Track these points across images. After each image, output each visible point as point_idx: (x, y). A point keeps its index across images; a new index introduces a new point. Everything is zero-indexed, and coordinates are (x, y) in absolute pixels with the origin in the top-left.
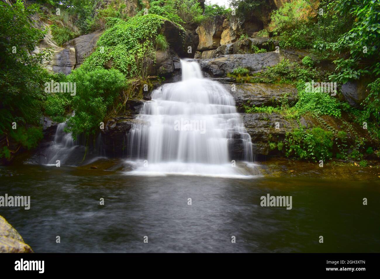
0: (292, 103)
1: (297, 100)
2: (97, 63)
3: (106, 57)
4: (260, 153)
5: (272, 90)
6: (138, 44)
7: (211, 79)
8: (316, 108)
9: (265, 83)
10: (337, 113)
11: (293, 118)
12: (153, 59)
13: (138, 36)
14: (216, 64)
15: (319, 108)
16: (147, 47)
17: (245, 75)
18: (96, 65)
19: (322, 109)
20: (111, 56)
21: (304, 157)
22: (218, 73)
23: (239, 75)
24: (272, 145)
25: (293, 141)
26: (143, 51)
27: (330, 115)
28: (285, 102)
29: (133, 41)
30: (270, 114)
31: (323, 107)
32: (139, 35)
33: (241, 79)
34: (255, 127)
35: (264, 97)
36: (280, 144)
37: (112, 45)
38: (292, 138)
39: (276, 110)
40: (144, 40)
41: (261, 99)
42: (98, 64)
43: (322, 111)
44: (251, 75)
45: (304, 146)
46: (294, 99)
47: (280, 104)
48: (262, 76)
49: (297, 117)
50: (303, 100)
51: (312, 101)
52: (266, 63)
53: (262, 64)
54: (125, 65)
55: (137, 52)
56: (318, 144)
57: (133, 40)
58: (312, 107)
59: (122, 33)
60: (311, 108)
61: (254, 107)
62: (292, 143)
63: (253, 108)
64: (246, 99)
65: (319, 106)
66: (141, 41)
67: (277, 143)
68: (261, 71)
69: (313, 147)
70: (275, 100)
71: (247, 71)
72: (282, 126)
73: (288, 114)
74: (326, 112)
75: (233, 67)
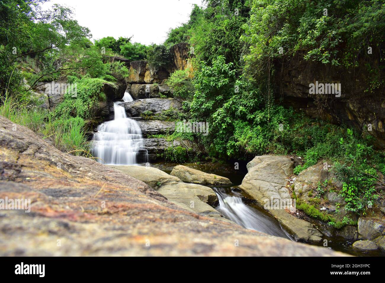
0: (171, 133)
1: (174, 131)
5: (163, 125)
7: (131, 118)
9: (160, 120)
10: (192, 139)
11: (170, 141)
14: (134, 108)
17: (150, 115)
19: (185, 136)
22: (135, 113)
23: (147, 115)
24: (158, 155)
25: (167, 153)
28: (168, 133)
30: (160, 138)
34: (150, 146)
35: (158, 130)
36: (162, 154)
39: (162, 136)
41: (156, 130)
43: (184, 138)
44: (153, 115)
45: (172, 154)
47: (165, 133)
48: (159, 115)
49: (172, 141)
50: (177, 132)
56: (179, 155)
58: (180, 135)
61: (152, 135)
64: (148, 130)
65: (183, 135)
67: (160, 154)
68: (160, 112)
70: (163, 131)
71: (151, 112)
72: (164, 145)
73: (168, 139)
74: (187, 138)
75: (144, 109)
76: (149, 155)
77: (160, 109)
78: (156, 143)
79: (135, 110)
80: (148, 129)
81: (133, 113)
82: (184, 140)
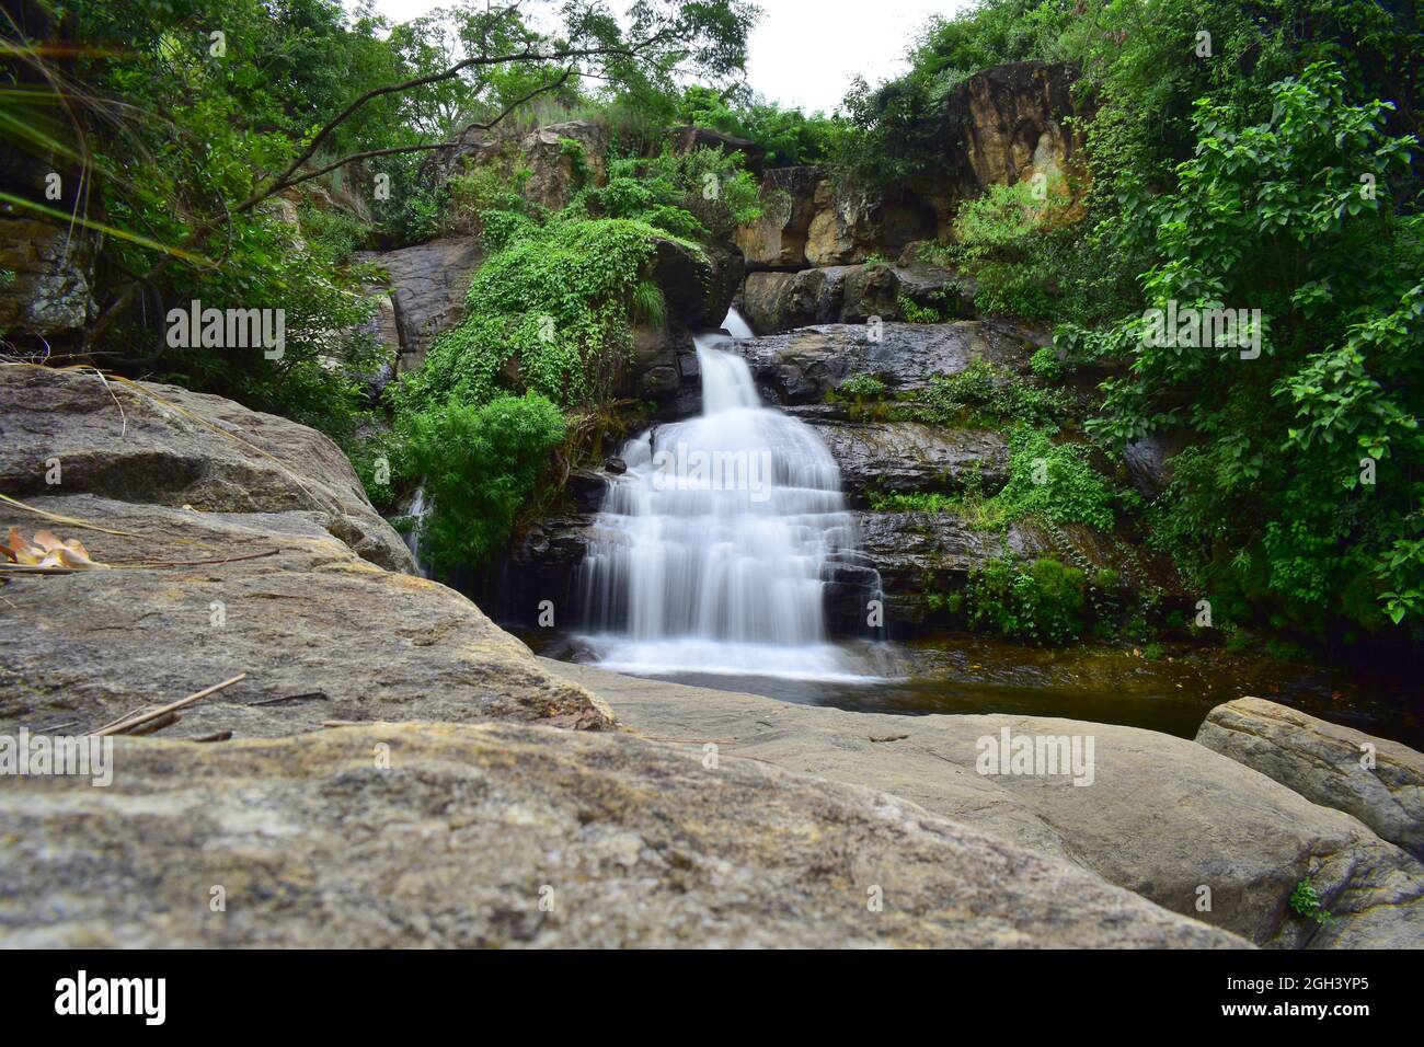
0: (991, 486)
1: (1006, 480)
3: (502, 349)
5: (943, 447)
7: (782, 410)
8: (1050, 504)
9: (926, 423)
10: (1104, 520)
11: (990, 530)
12: (628, 352)
14: (794, 362)
15: (1059, 505)
17: (872, 397)
19: (1067, 507)
20: (517, 347)
22: (800, 388)
23: (858, 398)
24: (934, 599)
25: (985, 592)
26: (600, 333)
27: (1085, 522)
28: (976, 485)
30: (934, 514)
31: (1070, 501)
34: (892, 552)
35: (921, 469)
36: (954, 597)
37: (514, 309)
38: (983, 584)
39: (947, 503)
41: (913, 473)
43: (1065, 514)
44: (889, 398)
45: (1012, 602)
46: (999, 476)
47: (961, 488)
48: (919, 401)
49: (1001, 527)
50: (1020, 481)
52: (933, 363)
53: (923, 364)
54: (555, 372)
55: (585, 334)
56: (1045, 601)
58: (1042, 501)
60: (1037, 503)
61: (894, 495)
62: (981, 596)
63: (890, 499)
64: (875, 472)
65: (1059, 499)
67: (944, 596)
68: (920, 384)
69: (1033, 608)
70: (949, 477)
71: (878, 385)
72: (961, 550)
73: (980, 518)
74: (1077, 514)
75: (842, 370)
76: (887, 597)
77: (917, 370)
78: (918, 539)
79: (797, 372)
80: (871, 466)
81: (792, 388)
82: (1062, 524)
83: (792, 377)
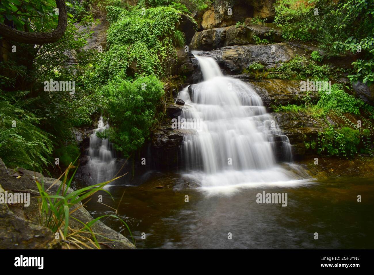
0: (314, 101)
1: (318, 100)
2: (121, 65)
3: (129, 58)
4: (298, 153)
5: (292, 87)
6: (158, 42)
7: (233, 77)
8: (337, 106)
9: (282, 79)
10: (356, 111)
11: (320, 117)
12: (175, 57)
13: (158, 33)
14: (230, 59)
15: (341, 106)
16: (167, 45)
17: (261, 71)
18: (120, 68)
19: (343, 107)
20: (134, 57)
21: (335, 155)
22: (235, 68)
23: (257, 71)
24: (307, 145)
25: (325, 141)
26: (165, 50)
27: (350, 112)
28: (308, 101)
29: (153, 39)
30: (297, 112)
31: (344, 105)
32: (158, 31)
33: (259, 76)
34: (288, 128)
35: (287, 96)
36: (313, 143)
37: (128, 42)
38: (324, 138)
39: (300, 108)
40: (164, 37)
41: (285, 97)
42: (122, 67)
43: (344, 109)
44: (266, 71)
45: (336, 144)
46: (316, 97)
47: (304, 102)
48: (276, 71)
49: (324, 116)
50: (325, 98)
51: (333, 99)
52: (277, 58)
53: (273, 58)
54: (151, 66)
55: (159, 51)
56: (348, 143)
57: (153, 37)
59: (140, 29)
60: (333, 106)
61: (281, 106)
62: (324, 143)
63: (280, 108)
64: (273, 98)
65: (340, 104)
66: (161, 38)
67: (310, 143)
68: (275, 65)
69: (344, 146)
70: (298, 98)
71: (262, 66)
72: (312, 125)
73: (314, 113)
74: (347, 109)
75: (247, 62)
76: (292, 146)
77: (271, 60)
78: (295, 122)
79: (232, 63)
80: (271, 96)
81: (232, 68)
82: (343, 114)
83: (231, 64)
